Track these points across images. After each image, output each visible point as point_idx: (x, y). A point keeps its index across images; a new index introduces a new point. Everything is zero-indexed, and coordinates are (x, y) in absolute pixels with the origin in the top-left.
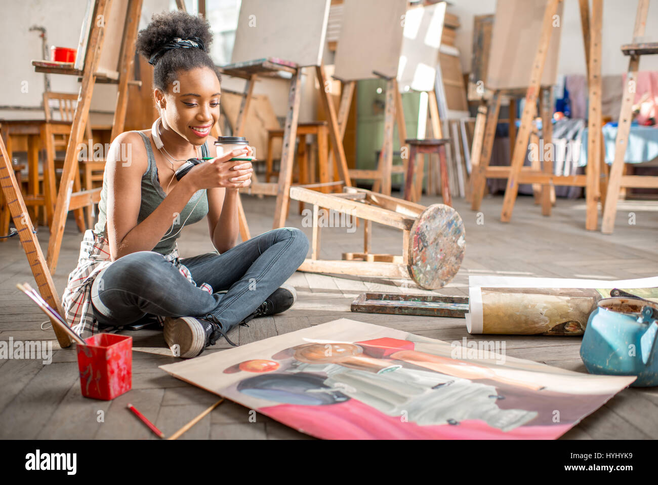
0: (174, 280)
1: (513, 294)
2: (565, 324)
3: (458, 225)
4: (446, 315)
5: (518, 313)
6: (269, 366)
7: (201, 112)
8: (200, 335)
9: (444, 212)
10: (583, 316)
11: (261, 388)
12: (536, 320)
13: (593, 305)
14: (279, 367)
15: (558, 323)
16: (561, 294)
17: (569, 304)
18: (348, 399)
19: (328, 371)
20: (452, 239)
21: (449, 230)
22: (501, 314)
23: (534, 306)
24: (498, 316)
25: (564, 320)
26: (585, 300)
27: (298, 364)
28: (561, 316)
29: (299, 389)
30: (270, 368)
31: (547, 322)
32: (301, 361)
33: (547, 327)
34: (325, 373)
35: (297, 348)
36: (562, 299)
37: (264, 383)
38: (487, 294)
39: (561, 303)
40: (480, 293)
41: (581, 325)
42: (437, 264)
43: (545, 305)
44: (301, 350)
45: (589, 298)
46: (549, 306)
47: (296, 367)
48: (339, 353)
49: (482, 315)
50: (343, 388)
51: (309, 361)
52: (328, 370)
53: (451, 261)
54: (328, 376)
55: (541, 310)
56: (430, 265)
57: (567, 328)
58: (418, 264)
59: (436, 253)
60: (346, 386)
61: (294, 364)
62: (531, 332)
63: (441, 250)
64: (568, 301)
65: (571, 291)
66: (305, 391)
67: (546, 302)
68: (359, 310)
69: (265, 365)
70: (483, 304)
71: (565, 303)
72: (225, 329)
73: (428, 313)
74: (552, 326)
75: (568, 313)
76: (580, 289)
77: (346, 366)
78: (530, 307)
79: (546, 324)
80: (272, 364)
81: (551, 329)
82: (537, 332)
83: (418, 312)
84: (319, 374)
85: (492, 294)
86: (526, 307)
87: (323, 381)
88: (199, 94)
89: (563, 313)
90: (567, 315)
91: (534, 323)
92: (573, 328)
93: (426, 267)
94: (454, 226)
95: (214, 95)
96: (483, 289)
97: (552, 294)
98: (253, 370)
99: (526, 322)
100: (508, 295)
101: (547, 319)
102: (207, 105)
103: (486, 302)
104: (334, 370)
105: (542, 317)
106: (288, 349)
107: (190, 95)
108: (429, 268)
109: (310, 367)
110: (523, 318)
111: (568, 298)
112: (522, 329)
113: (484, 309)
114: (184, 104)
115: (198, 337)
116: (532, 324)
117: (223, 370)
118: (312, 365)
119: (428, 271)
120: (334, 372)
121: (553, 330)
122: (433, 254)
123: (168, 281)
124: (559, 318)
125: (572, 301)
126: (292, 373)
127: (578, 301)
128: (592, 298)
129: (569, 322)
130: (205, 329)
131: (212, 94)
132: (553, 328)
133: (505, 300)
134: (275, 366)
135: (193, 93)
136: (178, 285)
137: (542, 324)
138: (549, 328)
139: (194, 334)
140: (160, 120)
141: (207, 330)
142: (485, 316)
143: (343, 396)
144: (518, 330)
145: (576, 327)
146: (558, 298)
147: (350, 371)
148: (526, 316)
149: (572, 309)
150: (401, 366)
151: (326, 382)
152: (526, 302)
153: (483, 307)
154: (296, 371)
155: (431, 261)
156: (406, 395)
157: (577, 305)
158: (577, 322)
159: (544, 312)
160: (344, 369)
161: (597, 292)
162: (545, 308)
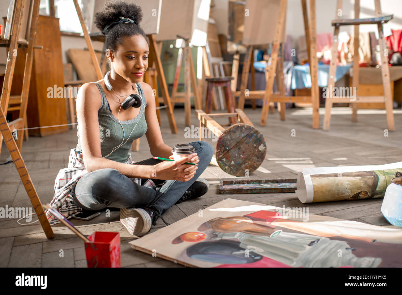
0: (126, 187)
1: (329, 178)
2: (359, 193)
3: (259, 137)
4: (280, 192)
5: (333, 189)
6: (199, 236)
7: (138, 63)
8: (148, 221)
9: (244, 128)
10: (370, 188)
11: (203, 253)
12: (343, 192)
13: (374, 181)
14: (206, 236)
15: (355, 193)
16: (355, 175)
17: (361, 181)
18: (262, 257)
19: (239, 237)
20: (253, 145)
21: (249, 140)
22: (324, 190)
23: (342, 184)
24: (322, 192)
25: (359, 191)
26: (370, 178)
27: (217, 234)
28: (358, 189)
29: (227, 252)
30: (201, 238)
31: (349, 193)
32: (218, 232)
33: (350, 195)
34: (237, 239)
35: (211, 222)
36: (356, 179)
37: (203, 249)
38: (314, 179)
39: (356, 181)
40: (310, 179)
41: (368, 193)
42: (240, 161)
43: (348, 183)
44: (214, 223)
45: (371, 177)
46: (351, 183)
47: (216, 236)
48: (238, 223)
49: (313, 192)
50: (254, 249)
51: (223, 231)
52: (237, 236)
53: (253, 159)
54: (240, 241)
55: (346, 186)
56: (233, 161)
57: (360, 195)
58: (223, 160)
59: (239, 154)
60: (255, 247)
61: (214, 234)
62: (340, 199)
63: (244, 152)
64: (360, 180)
65: (360, 173)
66: (231, 253)
67: (348, 181)
68: (225, 193)
69: (197, 236)
70: (313, 185)
71: (358, 181)
72: (161, 213)
73: (269, 191)
74: (352, 195)
75: (361, 186)
76: (365, 172)
77: (248, 233)
78: (340, 185)
79: (349, 194)
80: (201, 235)
81: (351, 197)
82: (343, 199)
83: (263, 191)
84: (233, 240)
85: (317, 178)
86: (337, 185)
87: (239, 245)
88: (136, 51)
89: (358, 187)
90: (360, 187)
91: (342, 194)
92: (363, 195)
93: (231, 162)
94: (255, 138)
95: (145, 52)
96: (312, 176)
97: (350, 176)
98: (191, 240)
99: (338, 194)
100: (326, 178)
101: (349, 191)
102: (141, 58)
103: (314, 184)
104: (242, 237)
105: (347, 190)
106: (205, 223)
107: (131, 51)
108: (233, 163)
109: (225, 235)
110: (336, 191)
111: (360, 178)
112: (336, 197)
113: (314, 188)
114: (127, 58)
115: (147, 222)
116: (341, 195)
117: (171, 242)
118: (226, 234)
119: (233, 165)
120: (243, 238)
121: (352, 197)
122: (237, 155)
123: (122, 188)
124: (356, 190)
125: (362, 179)
126: (216, 240)
127: (366, 179)
128: (373, 177)
129: (362, 191)
130: (150, 215)
131: (144, 51)
132: (352, 196)
133: (324, 181)
134: (203, 236)
135: (133, 51)
136: (129, 189)
137: (347, 194)
138: (350, 196)
139: (144, 221)
140: (109, 73)
141: (151, 216)
142: (314, 192)
143: (258, 255)
144: (333, 199)
145: (366, 194)
146: (355, 178)
147: (252, 237)
148: (338, 190)
149: (363, 184)
150: (282, 231)
151: (241, 245)
152: (337, 182)
153: (313, 187)
154: (218, 239)
155: (235, 158)
156: (296, 252)
157: (365, 181)
158: (366, 191)
159: (348, 187)
160: (247, 235)
161: (375, 173)
162: (348, 184)
